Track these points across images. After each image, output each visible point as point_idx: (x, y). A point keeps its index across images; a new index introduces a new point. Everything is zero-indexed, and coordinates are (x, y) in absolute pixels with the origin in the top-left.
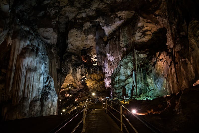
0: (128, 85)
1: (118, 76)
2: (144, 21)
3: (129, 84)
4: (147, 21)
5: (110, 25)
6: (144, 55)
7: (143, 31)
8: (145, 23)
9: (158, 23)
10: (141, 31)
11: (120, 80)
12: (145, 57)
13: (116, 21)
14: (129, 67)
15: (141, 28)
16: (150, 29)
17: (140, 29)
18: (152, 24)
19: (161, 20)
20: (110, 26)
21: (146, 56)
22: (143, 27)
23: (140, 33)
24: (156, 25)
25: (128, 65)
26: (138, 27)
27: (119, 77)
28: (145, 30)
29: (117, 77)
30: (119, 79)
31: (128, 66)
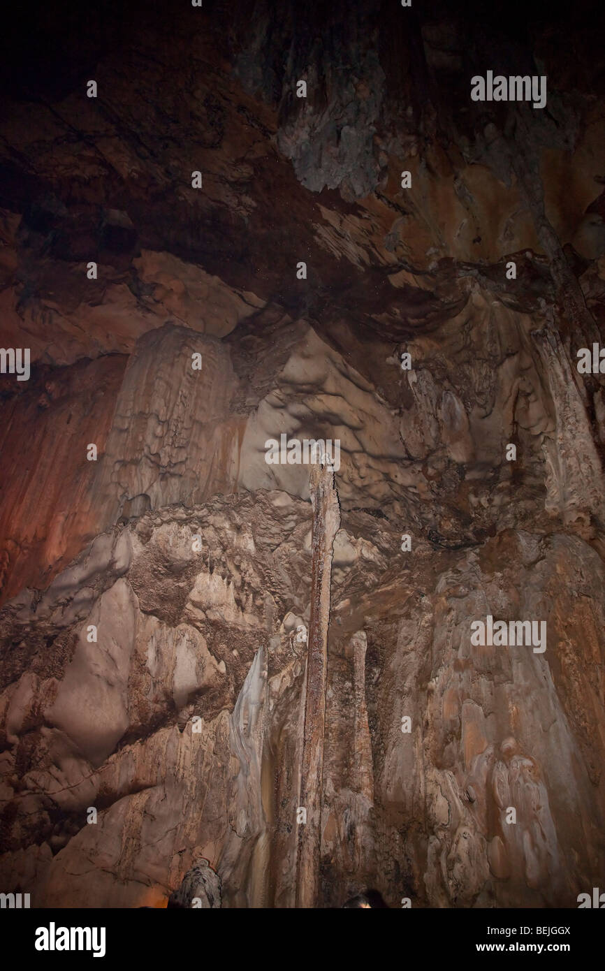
0: (139, 800)
1: (39, 671)
2: (329, 356)
3: (158, 793)
4: (343, 369)
5: (51, 304)
6: (354, 544)
7: (313, 412)
8: (335, 372)
9: (408, 408)
10: (298, 408)
11: (50, 725)
12: (361, 558)
13: (111, 301)
14: (196, 605)
15: (302, 391)
16: (354, 420)
17: (289, 391)
18: (370, 398)
19: (433, 394)
20: (46, 308)
21: (367, 555)
22: (316, 388)
23: (287, 416)
24: (393, 413)
25: (191, 587)
26: (282, 375)
27: (52, 692)
28: (326, 413)
29: (27, 679)
30: (47, 712)
31: (194, 595)
